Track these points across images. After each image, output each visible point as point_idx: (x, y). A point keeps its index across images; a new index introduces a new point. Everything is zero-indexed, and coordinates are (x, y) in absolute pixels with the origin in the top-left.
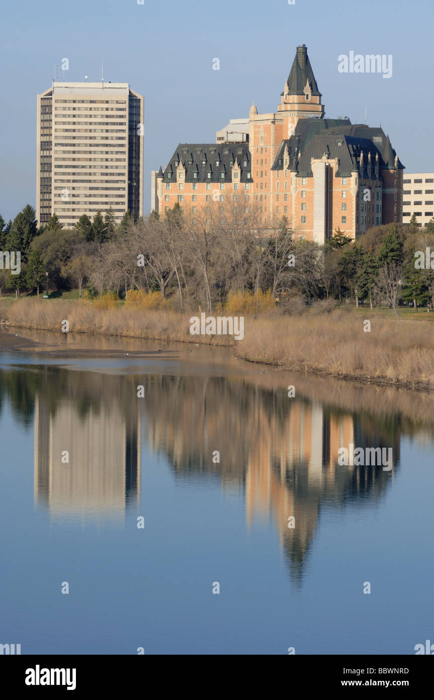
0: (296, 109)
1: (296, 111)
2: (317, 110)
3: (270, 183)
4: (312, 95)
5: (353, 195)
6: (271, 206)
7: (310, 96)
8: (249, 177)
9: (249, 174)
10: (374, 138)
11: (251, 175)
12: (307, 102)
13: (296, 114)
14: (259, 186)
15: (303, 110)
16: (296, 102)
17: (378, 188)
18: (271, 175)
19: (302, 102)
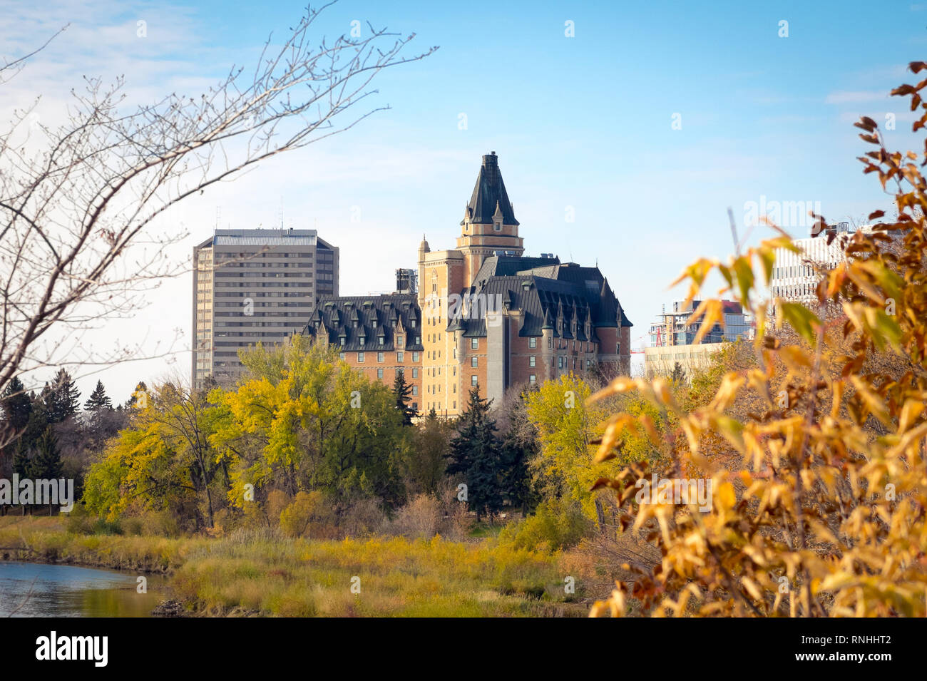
0: (481, 244)
1: (480, 246)
2: (512, 245)
3: (445, 351)
4: (504, 223)
5: (545, 363)
6: (446, 383)
7: (501, 225)
8: (418, 343)
9: (418, 339)
10: (587, 282)
11: (421, 340)
12: (497, 234)
13: (481, 251)
14: (431, 355)
15: (491, 244)
16: (480, 233)
17: (589, 354)
18: (446, 338)
19: (491, 233)
